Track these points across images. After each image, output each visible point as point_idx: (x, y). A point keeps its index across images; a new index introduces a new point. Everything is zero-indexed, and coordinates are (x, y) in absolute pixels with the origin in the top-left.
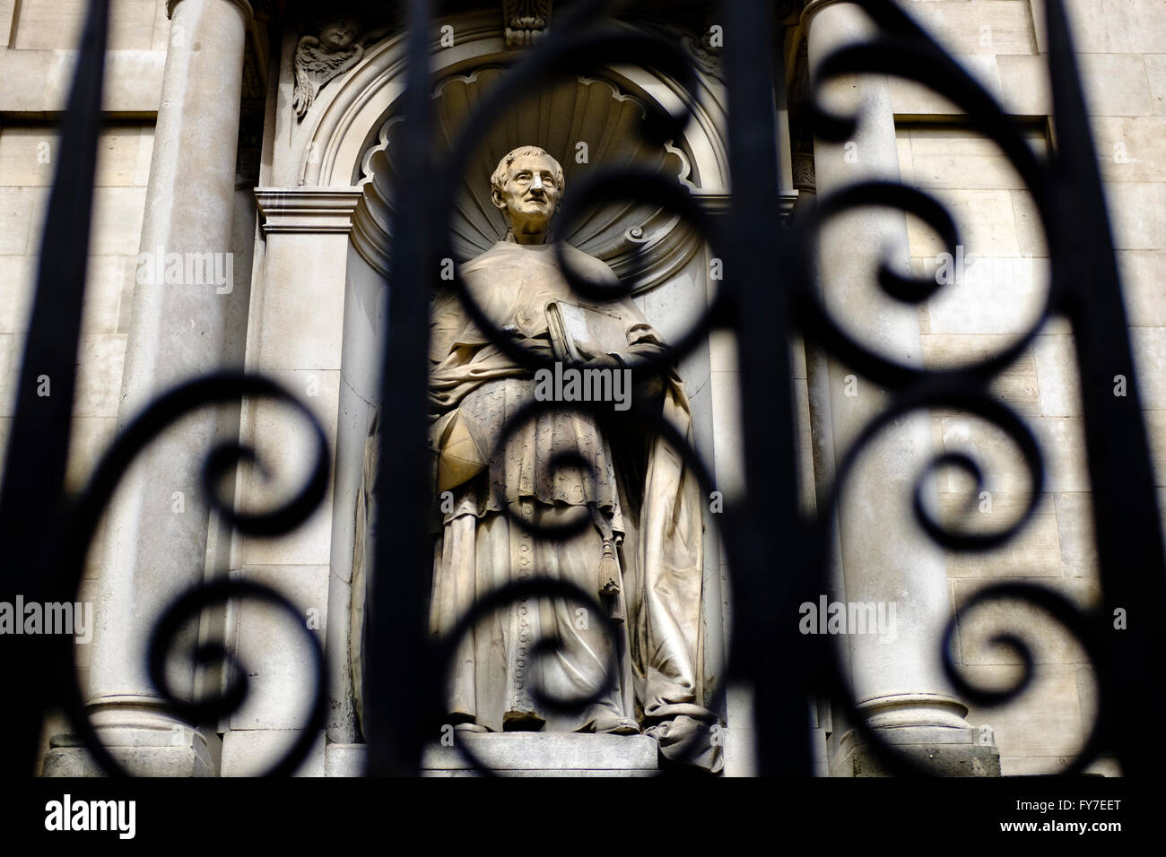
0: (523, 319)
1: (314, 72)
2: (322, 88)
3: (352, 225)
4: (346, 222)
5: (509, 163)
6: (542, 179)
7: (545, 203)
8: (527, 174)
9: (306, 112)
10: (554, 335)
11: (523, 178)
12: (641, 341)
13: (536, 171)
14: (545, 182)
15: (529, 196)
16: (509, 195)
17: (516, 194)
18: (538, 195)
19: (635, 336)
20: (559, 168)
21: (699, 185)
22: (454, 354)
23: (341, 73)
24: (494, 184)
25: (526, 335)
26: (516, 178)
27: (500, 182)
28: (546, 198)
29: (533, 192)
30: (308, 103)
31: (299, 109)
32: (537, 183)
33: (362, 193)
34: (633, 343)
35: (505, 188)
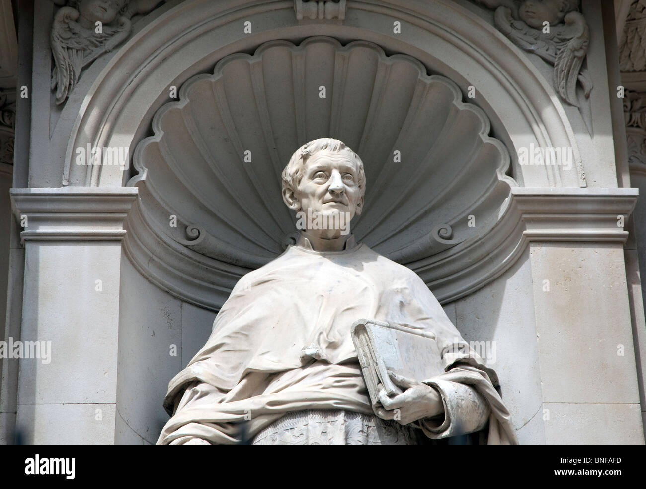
0: (326, 341)
1: (74, 51)
2: (84, 69)
3: (125, 231)
4: (118, 229)
5: (305, 158)
6: (343, 177)
7: (347, 205)
8: (324, 172)
9: (67, 98)
10: (363, 361)
11: (320, 176)
12: (457, 364)
13: (336, 168)
14: (346, 180)
15: (328, 196)
16: (304, 194)
17: (313, 195)
18: (338, 197)
19: (450, 358)
20: (359, 163)
21: (522, 184)
22: (244, 381)
23: (106, 52)
24: (286, 182)
25: (330, 360)
26: (313, 176)
27: (293, 179)
28: (345, 198)
29: (332, 192)
30: (69, 88)
31: (59, 95)
32: (336, 182)
33: (136, 195)
34: (449, 369)
35: (300, 187)
